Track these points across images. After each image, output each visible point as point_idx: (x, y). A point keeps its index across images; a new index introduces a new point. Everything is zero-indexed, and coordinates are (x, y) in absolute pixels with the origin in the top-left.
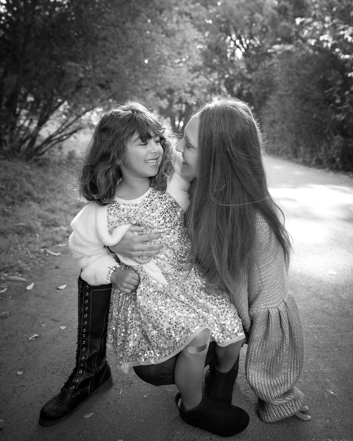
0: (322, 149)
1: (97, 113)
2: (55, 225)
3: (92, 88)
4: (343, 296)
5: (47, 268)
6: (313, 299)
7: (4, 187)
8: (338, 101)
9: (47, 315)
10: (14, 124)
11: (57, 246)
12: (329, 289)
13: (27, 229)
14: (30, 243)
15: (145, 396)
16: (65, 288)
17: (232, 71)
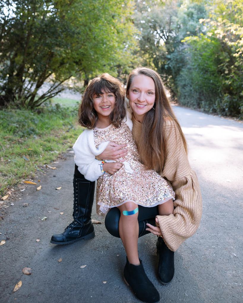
0: (217, 103)
1: (72, 80)
2: (51, 150)
3: (70, 64)
4: (237, 195)
5: (48, 177)
6: (218, 197)
7: (18, 126)
8: (227, 72)
9: (51, 205)
10: (21, 87)
11: (53, 163)
12: (228, 191)
13: (34, 152)
14: (37, 161)
15: (118, 256)
16: (61, 189)
17: (158, 53)
